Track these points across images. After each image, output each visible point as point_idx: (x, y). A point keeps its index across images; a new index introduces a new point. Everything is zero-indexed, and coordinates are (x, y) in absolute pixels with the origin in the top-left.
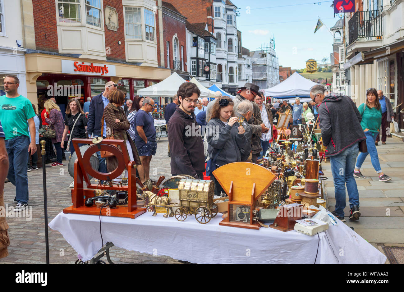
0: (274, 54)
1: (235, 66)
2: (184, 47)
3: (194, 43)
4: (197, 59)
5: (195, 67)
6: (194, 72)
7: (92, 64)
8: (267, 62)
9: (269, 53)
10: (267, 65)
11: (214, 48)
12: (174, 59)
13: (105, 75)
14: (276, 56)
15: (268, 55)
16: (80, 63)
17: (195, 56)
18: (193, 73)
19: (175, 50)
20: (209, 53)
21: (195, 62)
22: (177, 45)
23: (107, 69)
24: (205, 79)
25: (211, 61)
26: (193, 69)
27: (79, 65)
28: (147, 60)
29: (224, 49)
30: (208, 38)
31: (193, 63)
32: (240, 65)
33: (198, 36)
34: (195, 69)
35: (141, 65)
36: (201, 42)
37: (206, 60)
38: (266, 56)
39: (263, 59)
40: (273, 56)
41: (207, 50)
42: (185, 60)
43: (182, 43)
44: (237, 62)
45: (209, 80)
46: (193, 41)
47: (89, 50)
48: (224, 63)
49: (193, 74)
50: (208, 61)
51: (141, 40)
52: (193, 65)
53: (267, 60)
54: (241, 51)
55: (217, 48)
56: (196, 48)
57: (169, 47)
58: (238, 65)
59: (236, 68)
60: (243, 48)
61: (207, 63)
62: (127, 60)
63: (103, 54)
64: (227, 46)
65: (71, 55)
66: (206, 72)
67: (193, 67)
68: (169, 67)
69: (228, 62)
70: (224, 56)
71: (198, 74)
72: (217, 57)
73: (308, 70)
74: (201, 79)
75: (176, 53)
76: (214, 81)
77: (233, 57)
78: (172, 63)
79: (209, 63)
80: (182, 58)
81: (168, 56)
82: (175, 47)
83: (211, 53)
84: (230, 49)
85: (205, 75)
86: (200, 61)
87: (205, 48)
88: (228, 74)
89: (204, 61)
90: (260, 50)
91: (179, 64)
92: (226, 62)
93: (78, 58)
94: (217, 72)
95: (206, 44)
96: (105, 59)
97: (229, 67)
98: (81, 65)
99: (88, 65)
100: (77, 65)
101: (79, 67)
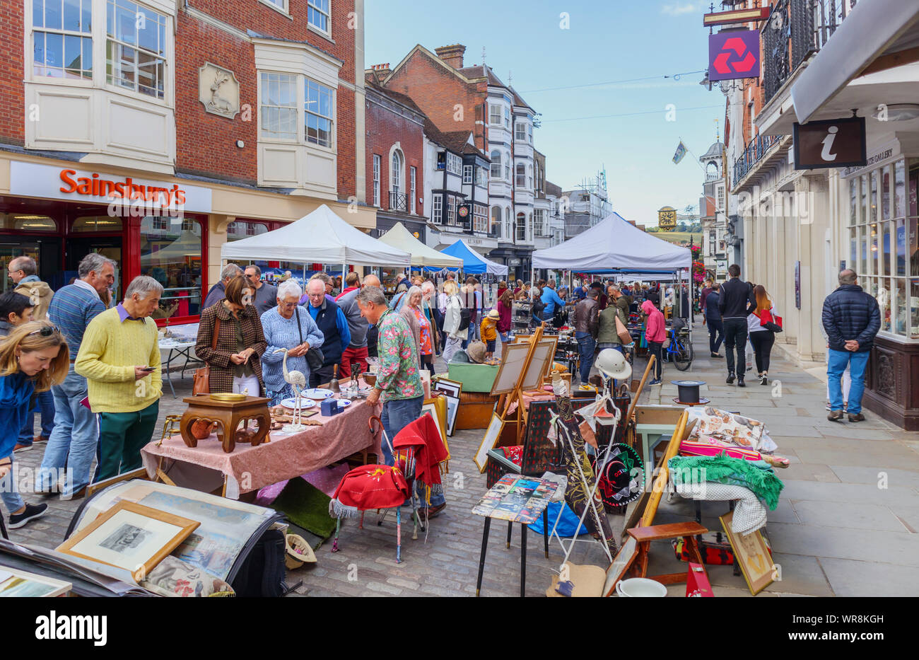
0: (605, 197)
1: (528, 211)
2: (419, 170)
3: (439, 163)
4: (445, 192)
5: (439, 208)
6: (438, 216)
7: (128, 180)
8: (590, 209)
9: (596, 195)
10: (591, 213)
11: (483, 176)
12: (391, 189)
14: (609, 201)
15: (591, 196)
16: (79, 174)
17: (441, 187)
18: (436, 218)
19: (395, 174)
20: (473, 185)
22: (401, 164)
23: (182, 195)
24: (461, 230)
25: (476, 199)
26: (436, 211)
27: (79, 180)
28: (307, 183)
29: (506, 181)
30: (471, 157)
31: (436, 201)
32: (538, 212)
33: (447, 150)
34: (440, 211)
35: (292, 193)
36: (454, 162)
37: (463, 196)
38: (589, 200)
39: (584, 203)
40: (603, 200)
41: (470, 179)
42: (420, 194)
43: (414, 161)
44: (533, 205)
45: (471, 233)
46: (439, 161)
47: (109, 146)
48: (504, 204)
49: (435, 221)
50: (469, 198)
51: (294, 141)
52: (436, 205)
53: (592, 206)
54: (545, 187)
55: (491, 179)
56: (443, 172)
57: (381, 166)
58: (535, 211)
59: (531, 216)
60: (548, 183)
61: (466, 202)
62: (260, 183)
63: (165, 159)
64: (514, 176)
65: (57, 154)
66: (460, 219)
67: (436, 208)
68: (378, 204)
69: (514, 204)
70: (506, 191)
71: (445, 221)
72: (490, 193)
73: (662, 224)
74: (451, 229)
75: (398, 179)
76: (480, 235)
77: (526, 194)
78: (386, 196)
79: (473, 201)
80: (414, 189)
81: (377, 182)
82: (396, 166)
83: (476, 185)
84: (520, 181)
85: (461, 223)
86: (450, 196)
87: (466, 175)
88: (514, 224)
89: (458, 198)
90: (581, 189)
91: (403, 199)
92: (509, 203)
93: (76, 161)
94: (492, 221)
95: (466, 169)
96: (171, 171)
97: (516, 213)
98: (86, 180)
99: (115, 182)
100: (74, 178)
101: (78, 184)
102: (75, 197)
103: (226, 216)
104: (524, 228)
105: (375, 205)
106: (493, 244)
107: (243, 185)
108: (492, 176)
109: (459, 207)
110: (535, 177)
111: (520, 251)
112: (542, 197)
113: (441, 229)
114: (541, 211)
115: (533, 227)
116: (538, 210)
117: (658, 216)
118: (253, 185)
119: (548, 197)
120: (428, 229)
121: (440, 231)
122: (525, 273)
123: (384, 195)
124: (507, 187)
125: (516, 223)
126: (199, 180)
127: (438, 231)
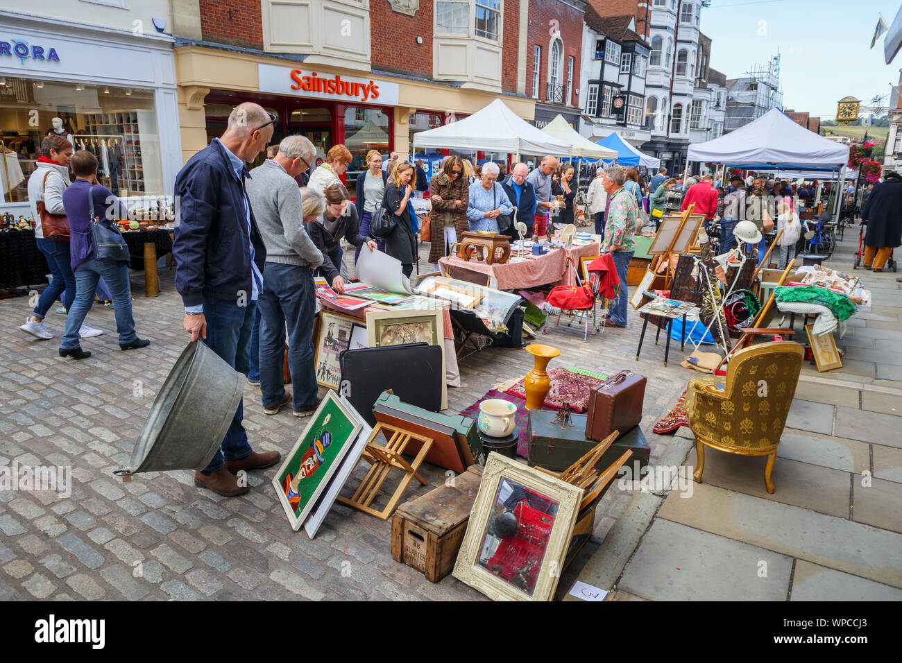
0: (775, 85)
1: (686, 102)
2: (577, 60)
3: (597, 53)
4: (601, 83)
5: (595, 99)
6: (592, 108)
7: (338, 78)
8: (756, 99)
9: (765, 83)
10: (757, 104)
11: (641, 63)
12: (549, 81)
13: (369, 100)
14: (779, 90)
15: (760, 86)
16: (305, 73)
17: (598, 78)
18: (590, 109)
19: (554, 64)
20: (630, 75)
21: (596, 89)
22: (560, 54)
23: (377, 90)
24: (614, 122)
25: (632, 90)
26: (591, 103)
27: (304, 78)
28: (476, 77)
29: (666, 69)
30: (631, 44)
31: (591, 92)
32: (697, 103)
33: (608, 38)
34: (595, 102)
35: (463, 87)
36: (613, 51)
37: (619, 86)
38: (756, 89)
39: (750, 93)
40: (773, 89)
41: (627, 68)
42: (576, 84)
43: (572, 51)
44: (691, 96)
45: (624, 125)
46: (597, 49)
48: (661, 95)
49: (590, 113)
50: (625, 89)
51: (465, 35)
52: (591, 96)
53: (758, 96)
54: (707, 75)
55: (650, 67)
56: (600, 62)
57: (541, 57)
58: (693, 101)
59: (688, 106)
60: (711, 70)
61: (622, 92)
62: (435, 77)
63: (364, 58)
64: (674, 63)
65: (287, 57)
66: (615, 111)
67: (591, 99)
68: (536, 96)
69: (672, 94)
70: (665, 81)
71: (599, 113)
72: (647, 83)
73: (840, 117)
74: (604, 121)
75: (556, 69)
76: (633, 127)
77: (685, 85)
78: (544, 87)
79: (628, 92)
80: (571, 80)
81: (536, 73)
82: (555, 57)
83: (634, 75)
84: (681, 69)
85: (615, 115)
86: (606, 87)
87: (624, 64)
88: (669, 116)
89: (614, 89)
90: (748, 76)
91: (560, 90)
92: (666, 93)
93: (301, 62)
94: (646, 112)
95: (624, 57)
96: (368, 68)
97: (673, 104)
98: (308, 78)
99: (328, 79)
100: (300, 77)
101: (303, 81)
102: (301, 93)
103: (408, 109)
104: (679, 121)
105: (533, 97)
106: (645, 137)
107: (422, 79)
108: (651, 64)
109: (615, 98)
110: (697, 64)
111: (674, 144)
112: (702, 87)
113: (594, 120)
114: (701, 102)
115: (690, 119)
116: (697, 101)
117: (837, 107)
118: (429, 79)
119: (709, 86)
120: (582, 121)
121: (594, 123)
122: (676, 168)
123: (542, 87)
124: (665, 76)
125: (672, 114)
126: (389, 76)
127: (592, 123)
